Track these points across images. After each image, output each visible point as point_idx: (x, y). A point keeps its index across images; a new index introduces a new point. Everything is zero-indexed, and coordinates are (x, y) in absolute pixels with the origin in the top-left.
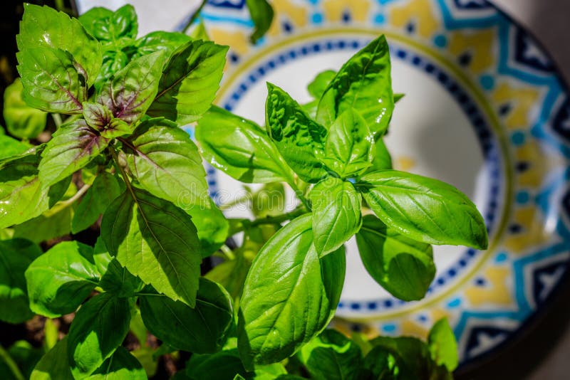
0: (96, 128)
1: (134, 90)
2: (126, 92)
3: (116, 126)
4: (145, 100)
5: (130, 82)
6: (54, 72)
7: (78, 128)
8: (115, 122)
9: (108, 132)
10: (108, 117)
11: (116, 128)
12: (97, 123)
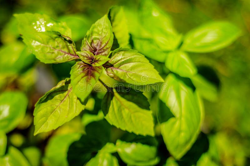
0: (89, 63)
1: (98, 39)
2: (95, 41)
3: (99, 59)
4: (108, 42)
5: (94, 36)
6: (48, 43)
7: (80, 66)
8: (97, 57)
9: (96, 63)
10: (92, 56)
11: (99, 60)
12: (88, 61)
